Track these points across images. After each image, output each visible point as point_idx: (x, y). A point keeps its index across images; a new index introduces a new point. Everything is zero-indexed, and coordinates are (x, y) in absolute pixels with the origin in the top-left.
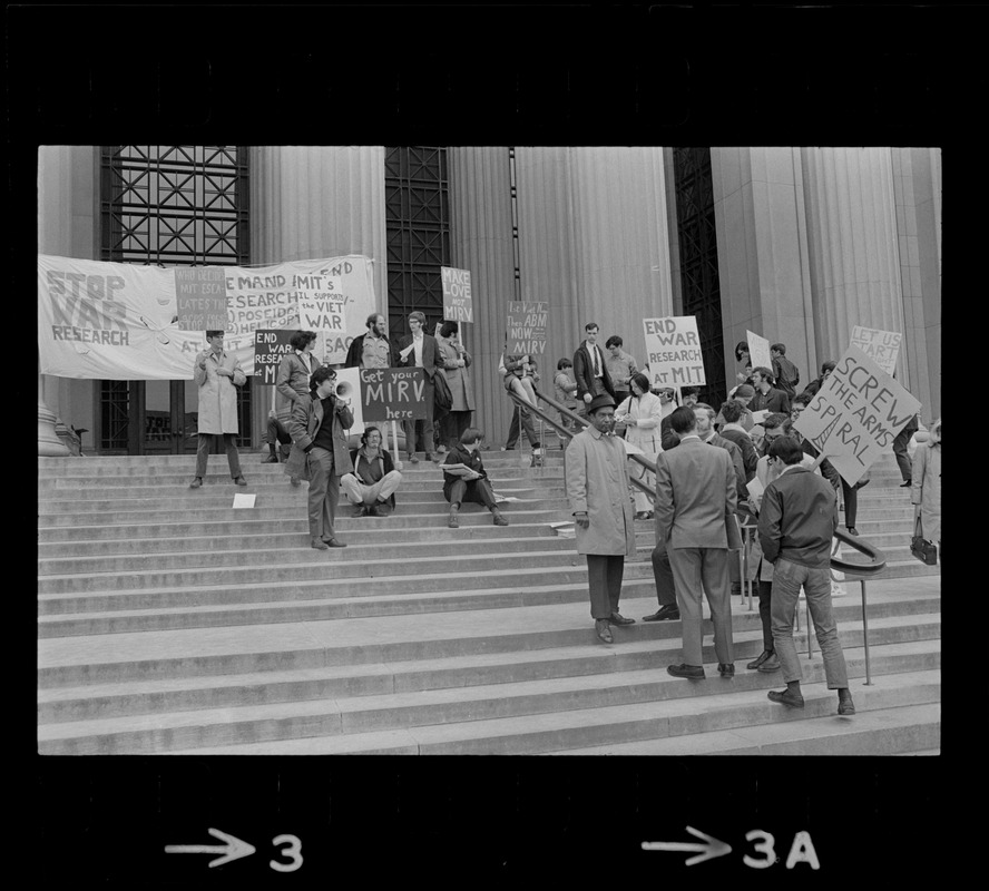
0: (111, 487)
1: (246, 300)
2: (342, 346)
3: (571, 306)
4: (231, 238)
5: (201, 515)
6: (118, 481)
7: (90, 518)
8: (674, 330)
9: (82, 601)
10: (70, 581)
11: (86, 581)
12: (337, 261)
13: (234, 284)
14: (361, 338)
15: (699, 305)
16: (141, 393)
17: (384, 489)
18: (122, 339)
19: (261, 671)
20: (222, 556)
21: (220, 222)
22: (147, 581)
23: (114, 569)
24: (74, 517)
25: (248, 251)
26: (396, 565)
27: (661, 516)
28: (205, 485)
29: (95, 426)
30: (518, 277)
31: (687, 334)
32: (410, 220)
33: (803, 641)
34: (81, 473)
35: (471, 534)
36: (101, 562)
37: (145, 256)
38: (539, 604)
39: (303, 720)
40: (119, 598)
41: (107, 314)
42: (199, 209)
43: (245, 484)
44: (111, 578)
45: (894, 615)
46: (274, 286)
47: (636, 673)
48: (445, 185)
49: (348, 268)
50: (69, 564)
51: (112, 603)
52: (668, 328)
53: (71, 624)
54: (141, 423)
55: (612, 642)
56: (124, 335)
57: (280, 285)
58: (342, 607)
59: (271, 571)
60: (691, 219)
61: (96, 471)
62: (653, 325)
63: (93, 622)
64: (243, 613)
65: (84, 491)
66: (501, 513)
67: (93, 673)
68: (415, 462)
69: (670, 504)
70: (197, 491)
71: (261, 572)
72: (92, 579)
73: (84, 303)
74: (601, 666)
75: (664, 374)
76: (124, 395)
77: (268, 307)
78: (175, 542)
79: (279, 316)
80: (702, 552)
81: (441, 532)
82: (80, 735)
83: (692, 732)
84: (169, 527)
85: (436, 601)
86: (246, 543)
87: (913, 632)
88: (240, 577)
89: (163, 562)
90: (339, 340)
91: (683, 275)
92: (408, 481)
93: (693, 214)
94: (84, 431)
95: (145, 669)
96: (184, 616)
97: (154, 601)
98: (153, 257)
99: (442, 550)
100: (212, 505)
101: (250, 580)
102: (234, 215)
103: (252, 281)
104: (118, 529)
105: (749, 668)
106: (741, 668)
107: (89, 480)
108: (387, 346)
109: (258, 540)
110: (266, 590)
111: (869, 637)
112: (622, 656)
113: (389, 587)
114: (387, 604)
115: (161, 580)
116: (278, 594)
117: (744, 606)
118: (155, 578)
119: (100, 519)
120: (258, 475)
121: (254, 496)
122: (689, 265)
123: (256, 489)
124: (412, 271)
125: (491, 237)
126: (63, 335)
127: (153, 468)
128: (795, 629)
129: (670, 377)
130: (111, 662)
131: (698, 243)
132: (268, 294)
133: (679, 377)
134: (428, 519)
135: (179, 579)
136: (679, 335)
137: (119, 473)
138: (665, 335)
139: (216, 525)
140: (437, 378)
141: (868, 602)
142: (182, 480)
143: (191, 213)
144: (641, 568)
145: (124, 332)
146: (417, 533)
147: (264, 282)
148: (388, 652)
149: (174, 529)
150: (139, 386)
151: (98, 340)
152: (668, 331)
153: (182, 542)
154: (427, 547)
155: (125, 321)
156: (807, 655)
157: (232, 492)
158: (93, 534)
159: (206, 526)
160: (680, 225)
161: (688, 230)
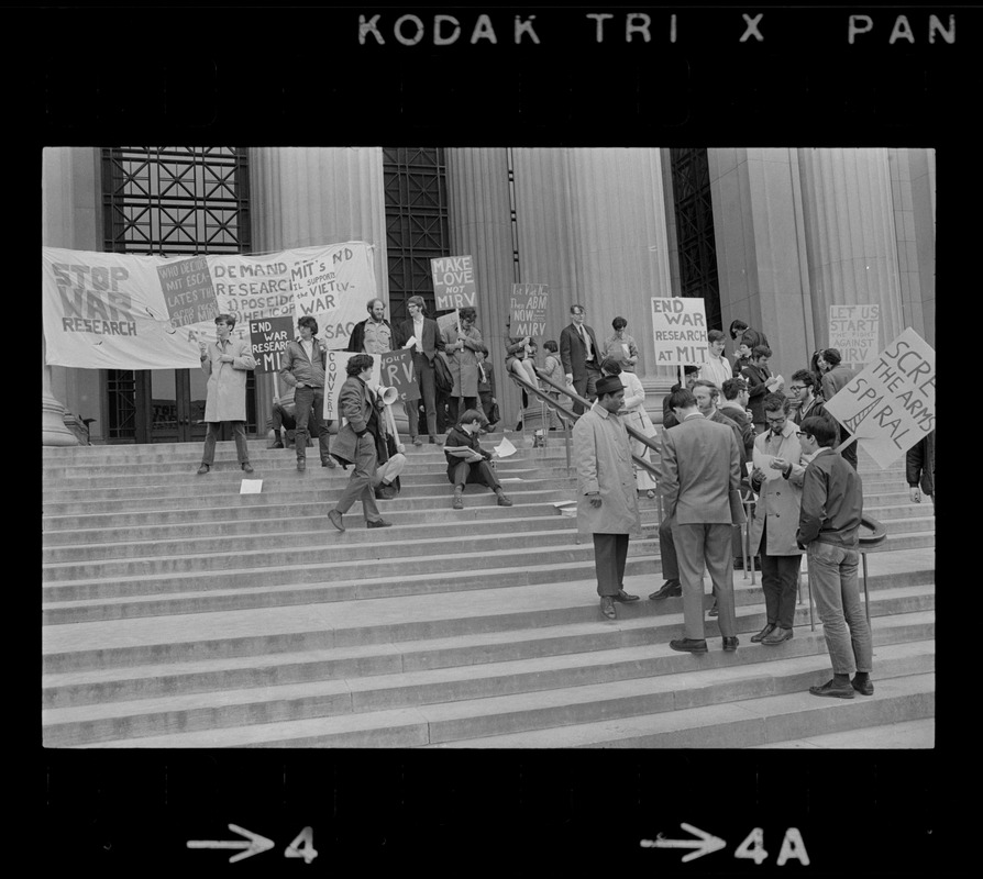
0: (121, 476)
1: (248, 287)
2: (343, 332)
3: (570, 287)
4: (232, 227)
5: (209, 501)
6: (127, 469)
7: (100, 506)
8: (681, 310)
9: (94, 587)
10: (82, 568)
11: (97, 568)
12: (337, 248)
13: (236, 272)
14: (363, 324)
15: (697, 285)
16: (147, 381)
17: (387, 472)
18: (130, 329)
19: (272, 652)
20: (231, 541)
21: (220, 212)
22: (158, 567)
23: (124, 555)
24: (85, 505)
25: (249, 239)
26: (402, 546)
27: (667, 492)
28: (213, 472)
29: (102, 416)
30: (517, 260)
31: (695, 315)
32: (409, 206)
33: (806, 613)
34: (90, 462)
35: (475, 515)
36: (111, 549)
37: (147, 247)
38: (544, 582)
39: (314, 700)
40: (130, 584)
41: (114, 305)
42: (200, 199)
43: (252, 471)
44: (122, 565)
45: (895, 587)
46: (276, 273)
47: (642, 648)
48: (443, 170)
49: (348, 254)
50: (80, 551)
51: (124, 589)
52: (675, 307)
53: (84, 610)
54: (148, 411)
55: (615, 618)
56: (132, 326)
57: (282, 272)
58: (350, 589)
59: (279, 555)
60: (687, 200)
61: (105, 460)
62: (661, 304)
63: (105, 608)
64: (252, 596)
65: (93, 480)
66: (505, 494)
67: (106, 658)
68: (418, 445)
69: (675, 480)
70: (204, 477)
71: (269, 556)
72: (103, 566)
73: (90, 295)
74: (607, 642)
75: (669, 352)
76: (130, 385)
77: (270, 295)
78: (184, 528)
79: (282, 304)
80: (707, 528)
81: (446, 513)
82: (97, 718)
83: (697, 705)
84: (177, 514)
85: (442, 581)
86: (254, 528)
87: (914, 604)
88: (249, 561)
89: (172, 548)
90: (340, 326)
91: (680, 254)
92: (412, 464)
93: (689, 193)
94: (92, 420)
95: (158, 653)
96: (195, 601)
97: (165, 586)
98: (156, 247)
99: (447, 531)
100: (220, 491)
101: (259, 564)
102: (234, 205)
103: (254, 268)
104: (128, 517)
105: (752, 641)
106: (744, 640)
107: (97, 468)
108: (388, 331)
109: (266, 524)
110: (275, 574)
111: (871, 608)
112: (627, 632)
113: (395, 569)
114: (393, 585)
115: (171, 566)
116: (286, 577)
117: (747, 581)
118: (165, 563)
119: (110, 507)
120: (264, 461)
121: (261, 482)
122: (686, 244)
123: (262, 475)
124: (412, 256)
125: (490, 220)
126: (74, 326)
127: (160, 456)
128: (798, 602)
129: (675, 354)
130: (125, 646)
131: (694, 222)
132: (270, 281)
133: (683, 356)
134: (431, 500)
135: (189, 564)
136: (687, 316)
137: (127, 461)
138: (672, 314)
139: (223, 511)
140: (437, 361)
141: (869, 575)
142: (189, 467)
143: (192, 203)
144: (644, 545)
145: (131, 323)
146: (423, 515)
147: (265, 270)
148: (397, 632)
149: (183, 516)
150: (144, 375)
151: (108, 330)
152: (676, 311)
153: (191, 528)
154: (432, 528)
155: (130, 311)
156: (810, 628)
157: (239, 478)
158: (103, 521)
159: (214, 512)
160: (676, 206)
161: (685, 210)
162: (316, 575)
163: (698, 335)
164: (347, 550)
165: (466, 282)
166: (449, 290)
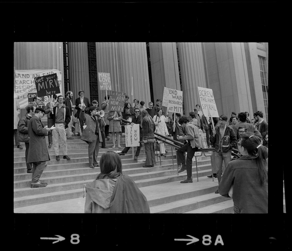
8: (176, 94)
31: (180, 96)
46: (26, 78)
52: (175, 93)
57: (28, 78)
75: (172, 108)
77: (23, 85)
79: (28, 88)
129: (173, 109)
132: (23, 80)
133: (176, 109)
136: (178, 96)
138: (174, 95)
147: (21, 76)
152: (175, 94)
162: (66, 188)
163: (180, 103)
164: (73, 177)
165: (109, 82)
166: (104, 84)
